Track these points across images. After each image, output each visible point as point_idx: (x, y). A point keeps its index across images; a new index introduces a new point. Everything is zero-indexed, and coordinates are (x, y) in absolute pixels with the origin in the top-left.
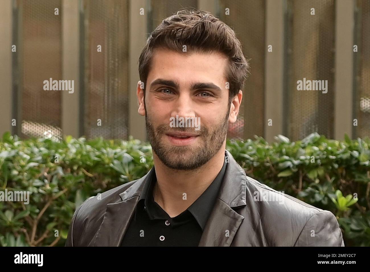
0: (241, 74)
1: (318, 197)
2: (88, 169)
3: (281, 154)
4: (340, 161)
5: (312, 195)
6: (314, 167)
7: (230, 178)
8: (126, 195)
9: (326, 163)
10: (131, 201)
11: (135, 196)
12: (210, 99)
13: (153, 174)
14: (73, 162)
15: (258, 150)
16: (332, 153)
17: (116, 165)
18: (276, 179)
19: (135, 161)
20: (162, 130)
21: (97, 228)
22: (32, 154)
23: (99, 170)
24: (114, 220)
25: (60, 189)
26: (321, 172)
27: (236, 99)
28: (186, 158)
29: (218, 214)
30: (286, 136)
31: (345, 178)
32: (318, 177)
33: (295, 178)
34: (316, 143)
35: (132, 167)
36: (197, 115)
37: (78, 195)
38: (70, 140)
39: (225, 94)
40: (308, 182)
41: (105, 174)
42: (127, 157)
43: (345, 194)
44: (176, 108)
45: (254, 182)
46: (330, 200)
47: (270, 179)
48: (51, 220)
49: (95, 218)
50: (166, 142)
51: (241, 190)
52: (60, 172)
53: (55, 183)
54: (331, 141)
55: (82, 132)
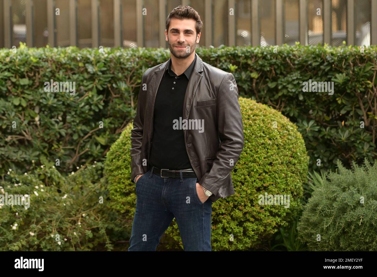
0: (201, 27)
1: (224, 66)
2: (147, 58)
3: (211, 52)
4: (231, 54)
5: (222, 66)
6: (222, 56)
7: (197, 62)
8: (161, 68)
9: (227, 55)
10: (163, 70)
11: (164, 68)
12: (190, 35)
13: (171, 61)
14: (141, 56)
15: (204, 51)
16: (228, 51)
17: (156, 57)
18: (210, 60)
19: (162, 56)
20: (174, 46)
21: (151, 79)
22: (127, 54)
23: (150, 59)
24: (157, 76)
25: (137, 65)
26: (225, 58)
27: (199, 35)
28: (182, 54)
29: (194, 74)
30: (213, 45)
31: (233, 59)
32: (224, 60)
33: (216, 60)
34: (223, 48)
35: (161, 57)
36: (186, 40)
37: (143, 67)
38: (140, 49)
39: (195, 33)
40: (220, 61)
41: (152, 60)
42: (160, 54)
43: (233, 65)
44: (179, 38)
45: (205, 64)
46: (228, 68)
47: (207, 60)
48: (134, 76)
49: (150, 75)
50: (176, 49)
51: (201, 66)
52: (137, 59)
53: (135, 63)
54: (228, 47)
55: (144, 45)
